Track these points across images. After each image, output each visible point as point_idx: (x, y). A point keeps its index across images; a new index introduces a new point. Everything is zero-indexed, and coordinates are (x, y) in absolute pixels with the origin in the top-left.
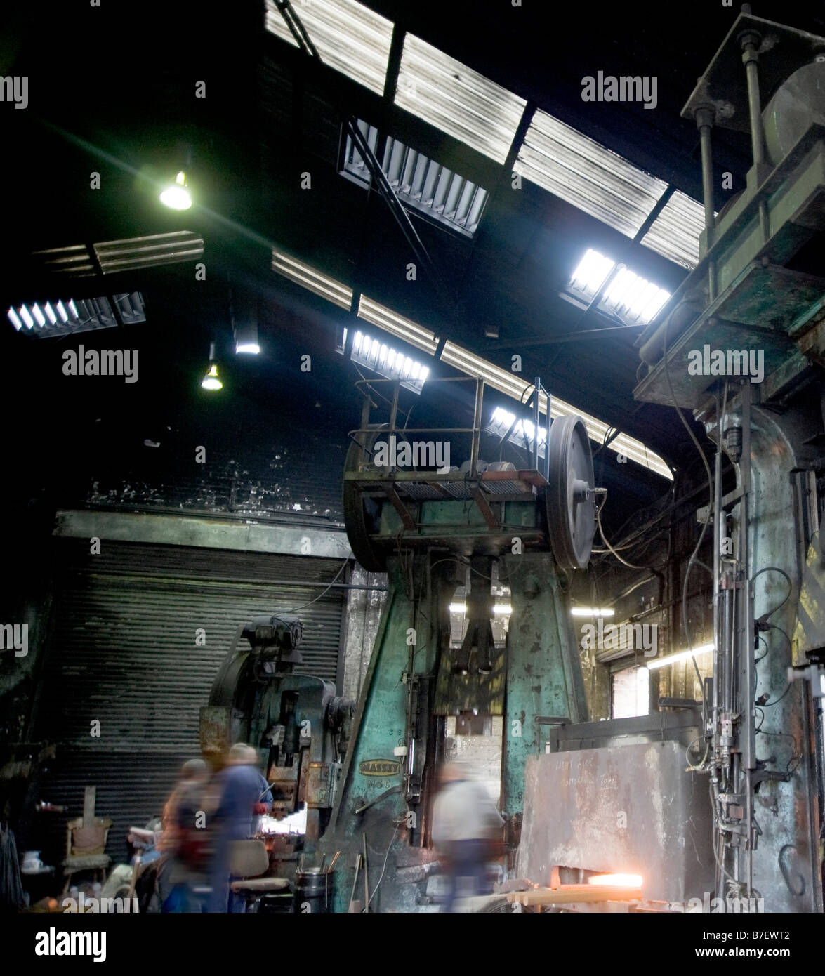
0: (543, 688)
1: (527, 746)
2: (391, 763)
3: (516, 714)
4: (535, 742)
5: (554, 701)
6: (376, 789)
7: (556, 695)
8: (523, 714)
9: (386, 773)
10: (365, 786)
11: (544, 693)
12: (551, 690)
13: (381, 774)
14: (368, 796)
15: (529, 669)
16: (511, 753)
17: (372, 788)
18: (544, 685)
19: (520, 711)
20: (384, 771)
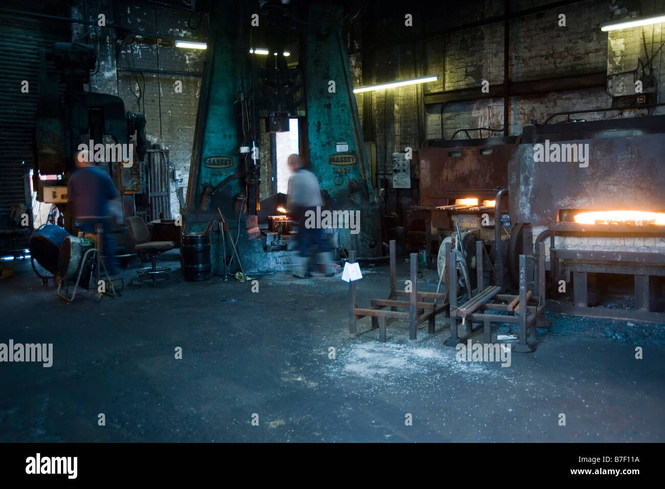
0: (332, 106)
2: (225, 158)
3: (314, 123)
4: (329, 143)
5: (341, 114)
6: (218, 177)
7: (343, 110)
8: (319, 123)
9: (224, 166)
10: (209, 175)
11: (334, 110)
12: (339, 107)
13: (220, 167)
14: (212, 182)
16: (312, 151)
17: (214, 177)
18: (333, 104)
19: (316, 121)
20: (221, 165)
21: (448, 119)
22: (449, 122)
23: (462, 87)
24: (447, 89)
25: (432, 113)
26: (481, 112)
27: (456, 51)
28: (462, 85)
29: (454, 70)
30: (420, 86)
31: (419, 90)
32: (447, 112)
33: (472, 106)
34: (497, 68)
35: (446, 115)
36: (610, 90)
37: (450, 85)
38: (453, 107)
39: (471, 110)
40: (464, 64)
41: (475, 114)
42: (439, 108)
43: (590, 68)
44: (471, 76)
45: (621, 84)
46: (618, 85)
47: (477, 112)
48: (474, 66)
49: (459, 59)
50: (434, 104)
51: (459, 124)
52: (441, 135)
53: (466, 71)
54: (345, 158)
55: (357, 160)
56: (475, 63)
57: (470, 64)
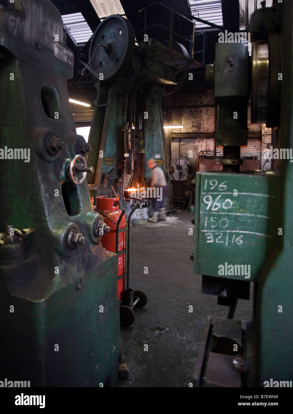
0: (155, 135)
1: (150, 155)
2: (112, 159)
3: (147, 143)
4: (152, 154)
6: (108, 169)
7: (159, 138)
8: (149, 143)
10: (105, 168)
11: (155, 138)
12: (157, 136)
13: (110, 163)
14: (106, 172)
15: (151, 128)
16: (146, 157)
18: (155, 134)
19: (148, 143)
20: (110, 162)
21: (182, 145)
22: (183, 146)
23: (191, 132)
24: (182, 132)
25: (174, 142)
26: (200, 143)
27: (187, 116)
28: (190, 131)
29: (186, 124)
30: (170, 129)
31: (170, 131)
32: (182, 142)
33: (195, 140)
34: (209, 125)
35: (181, 143)
36: (263, 140)
37: (184, 130)
38: (186, 140)
39: (195, 142)
40: (192, 122)
41: (197, 144)
42: (178, 140)
43: (251, 131)
44: (196, 127)
45: (268, 139)
46: (266, 139)
47: (198, 143)
48: (197, 123)
49: (189, 119)
50: (175, 138)
51: (188, 148)
52: (178, 152)
53: (193, 125)
54: (159, 161)
55: (163, 163)
56: (197, 122)
57: (195, 122)
